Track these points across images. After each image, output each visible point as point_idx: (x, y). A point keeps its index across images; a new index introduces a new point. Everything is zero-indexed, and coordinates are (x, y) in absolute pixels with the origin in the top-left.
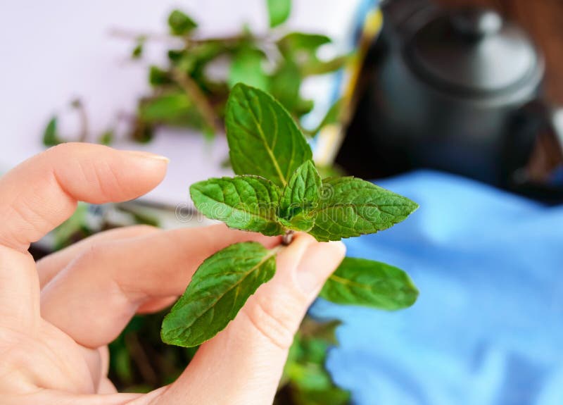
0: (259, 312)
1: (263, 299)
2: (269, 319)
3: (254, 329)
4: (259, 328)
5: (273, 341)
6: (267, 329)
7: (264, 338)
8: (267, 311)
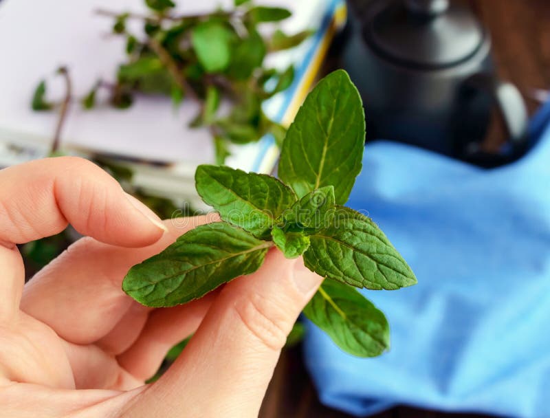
0: (251, 311)
1: (257, 297)
2: (261, 318)
3: (245, 328)
4: (250, 328)
5: (265, 342)
6: (258, 329)
7: (254, 338)
8: (260, 310)
